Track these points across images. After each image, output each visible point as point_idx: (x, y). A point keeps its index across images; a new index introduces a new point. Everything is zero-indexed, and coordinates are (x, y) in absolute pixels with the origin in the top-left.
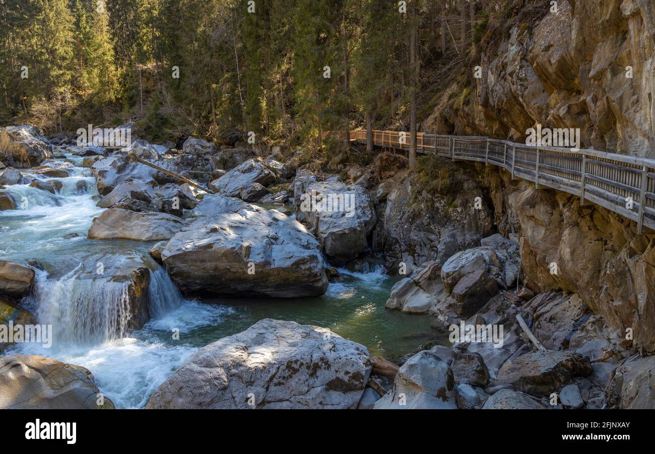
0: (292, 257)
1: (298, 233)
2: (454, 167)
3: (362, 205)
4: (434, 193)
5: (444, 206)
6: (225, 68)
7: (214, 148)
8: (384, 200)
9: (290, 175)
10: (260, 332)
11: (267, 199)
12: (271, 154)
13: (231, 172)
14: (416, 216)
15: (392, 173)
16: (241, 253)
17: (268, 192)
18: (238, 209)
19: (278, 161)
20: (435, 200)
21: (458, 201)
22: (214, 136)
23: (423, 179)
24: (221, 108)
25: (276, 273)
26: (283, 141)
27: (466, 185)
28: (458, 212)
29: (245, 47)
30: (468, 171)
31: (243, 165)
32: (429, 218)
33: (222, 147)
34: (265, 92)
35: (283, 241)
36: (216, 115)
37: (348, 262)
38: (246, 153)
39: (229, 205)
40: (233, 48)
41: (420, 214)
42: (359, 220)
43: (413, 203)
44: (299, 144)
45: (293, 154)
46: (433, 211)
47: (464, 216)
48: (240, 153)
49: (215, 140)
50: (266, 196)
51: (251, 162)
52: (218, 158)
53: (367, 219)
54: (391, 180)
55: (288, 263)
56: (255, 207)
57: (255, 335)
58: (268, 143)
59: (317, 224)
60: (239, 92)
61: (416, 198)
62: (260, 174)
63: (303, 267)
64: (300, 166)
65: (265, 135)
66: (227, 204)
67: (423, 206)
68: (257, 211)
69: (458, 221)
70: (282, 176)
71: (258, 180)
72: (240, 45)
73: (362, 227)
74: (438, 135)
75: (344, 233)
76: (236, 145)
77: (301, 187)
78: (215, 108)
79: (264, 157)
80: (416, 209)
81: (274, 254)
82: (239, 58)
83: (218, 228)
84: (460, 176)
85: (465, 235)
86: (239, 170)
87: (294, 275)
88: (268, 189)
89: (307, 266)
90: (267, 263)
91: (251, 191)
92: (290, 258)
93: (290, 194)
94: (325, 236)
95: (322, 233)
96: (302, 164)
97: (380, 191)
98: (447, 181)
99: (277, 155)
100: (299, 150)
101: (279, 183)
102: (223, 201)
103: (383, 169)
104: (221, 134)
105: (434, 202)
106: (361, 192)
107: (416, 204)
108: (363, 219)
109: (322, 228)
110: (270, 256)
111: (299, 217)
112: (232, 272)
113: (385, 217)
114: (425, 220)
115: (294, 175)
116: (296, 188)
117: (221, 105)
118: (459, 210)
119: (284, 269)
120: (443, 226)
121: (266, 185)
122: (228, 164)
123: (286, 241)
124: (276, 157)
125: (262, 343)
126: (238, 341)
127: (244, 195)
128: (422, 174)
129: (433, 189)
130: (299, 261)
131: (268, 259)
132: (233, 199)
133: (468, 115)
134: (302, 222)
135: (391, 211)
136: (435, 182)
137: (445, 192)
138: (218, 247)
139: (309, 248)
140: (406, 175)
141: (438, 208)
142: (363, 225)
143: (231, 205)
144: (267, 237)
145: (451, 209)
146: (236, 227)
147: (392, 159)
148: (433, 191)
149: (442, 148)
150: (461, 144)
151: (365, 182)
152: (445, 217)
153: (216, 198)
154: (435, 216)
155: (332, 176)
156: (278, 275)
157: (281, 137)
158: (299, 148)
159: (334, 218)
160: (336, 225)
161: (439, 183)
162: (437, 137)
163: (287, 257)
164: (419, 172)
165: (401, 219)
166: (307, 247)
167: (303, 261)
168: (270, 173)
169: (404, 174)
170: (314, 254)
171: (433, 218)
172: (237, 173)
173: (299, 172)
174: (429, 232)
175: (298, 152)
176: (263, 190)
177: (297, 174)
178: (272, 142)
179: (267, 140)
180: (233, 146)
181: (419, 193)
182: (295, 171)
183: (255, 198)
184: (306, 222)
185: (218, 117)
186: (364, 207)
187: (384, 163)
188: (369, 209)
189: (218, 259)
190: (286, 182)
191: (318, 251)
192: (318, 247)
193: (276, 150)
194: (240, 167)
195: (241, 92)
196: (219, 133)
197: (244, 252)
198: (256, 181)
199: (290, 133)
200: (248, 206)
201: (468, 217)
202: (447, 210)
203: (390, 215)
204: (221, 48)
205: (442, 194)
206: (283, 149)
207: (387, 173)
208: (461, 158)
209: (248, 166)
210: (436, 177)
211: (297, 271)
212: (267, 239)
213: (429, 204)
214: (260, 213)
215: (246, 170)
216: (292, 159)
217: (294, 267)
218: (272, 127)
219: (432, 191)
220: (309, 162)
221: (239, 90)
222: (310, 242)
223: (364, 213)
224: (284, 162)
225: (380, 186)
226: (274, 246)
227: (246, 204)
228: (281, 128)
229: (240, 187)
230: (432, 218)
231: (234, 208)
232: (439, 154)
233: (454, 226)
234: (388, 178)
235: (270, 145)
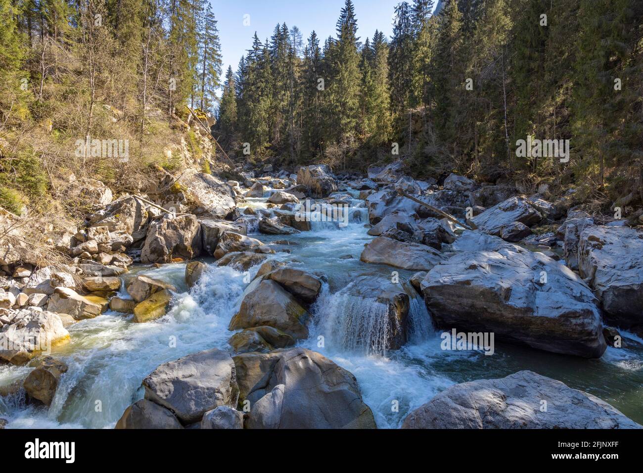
0: (560, 307)
1: (569, 281)
6: (492, 105)
7: (474, 185)
9: (560, 215)
10: (520, 383)
11: (531, 239)
12: (536, 192)
13: (492, 209)
16: (500, 295)
17: (531, 233)
18: (499, 248)
19: (546, 200)
22: (475, 173)
24: (484, 146)
25: (538, 322)
26: (552, 178)
29: (514, 82)
31: (505, 203)
33: (482, 184)
34: (535, 127)
35: (550, 288)
36: (479, 152)
38: (508, 190)
39: (488, 242)
40: (501, 84)
44: (573, 182)
45: (564, 193)
48: (502, 190)
49: (476, 177)
50: (529, 237)
51: (515, 199)
52: (478, 195)
55: (555, 314)
56: (517, 247)
57: (514, 386)
58: (534, 180)
59: (594, 274)
60: (504, 128)
62: (524, 213)
63: (574, 321)
64: (573, 206)
65: (531, 171)
66: (486, 241)
68: (520, 252)
70: (549, 216)
71: (521, 220)
72: (508, 81)
76: (497, 182)
77: (574, 230)
78: (478, 145)
79: (529, 195)
81: (537, 301)
82: (507, 93)
83: (477, 265)
86: (500, 208)
87: (562, 328)
88: (532, 229)
89: (579, 321)
90: (529, 310)
91: (513, 231)
92: (557, 308)
93: (558, 237)
94: (603, 289)
95: (599, 285)
96: (575, 204)
99: (545, 193)
100: (573, 189)
101: (546, 224)
102: (482, 238)
104: (482, 171)
109: (600, 280)
110: (533, 303)
111: (569, 263)
112: (489, 312)
115: (565, 216)
116: (567, 230)
117: (484, 142)
119: (550, 320)
121: (530, 225)
122: (487, 202)
123: (553, 289)
124: (543, 196)
125: (522, 397)
126: (495, 386)
127: (505, 233)
130: (569, 313)
131: (531, 305)
132: (493, 237)
134: (573, 269)
138: (477, 284)
139: (583, 301)
143: (490, 243)
144: (531, 281)
146: (496, 266)
153: (475, 234)
156: (541, 324)
157: (550, 174)
158: (573, 186)
159: (618, 270)
160: (620, 278)
163: (554, 306)
166: (580, 299)
167: (575, 314)
168: (535, 212)
170: (589, 308)
172: (498, 210)
173: (571, 213)
175: (571, 191)
176: (526, 230)
177: (569, 215)
178: (540, 179)
179: (533, 178)
180: (494, 183)
182: (566, 211)
183: (516, 237)
184: (578, 270)
185: (480, 154)
189: (475, 297)
190: (554, 223)
191: (594, 305)
192: (594, 301)
193: (544, 188)
194: (502, 205)
195: (507, 128)
196: (481, 170)
197: (503, 294)
198: (519, 221)
199: (562, 169)
200: (511, 246)
204: (488, 86)
206: (552, 187)
209: (510, 204)
211: (566, 325)
212: (531, 283)
214: (523, 254)
215: (508, 208)
216: (563, 198)
217: (563, 319)
218: (539, 164)
220: (585, 202)
221: (505, 125)
222: (583, 293)
224: (553, 201)
226: (538, 292)
227: (506, 244)
228: (552, 165)
229: (501, 225)
231: (493, 246)
235: (537, 182)
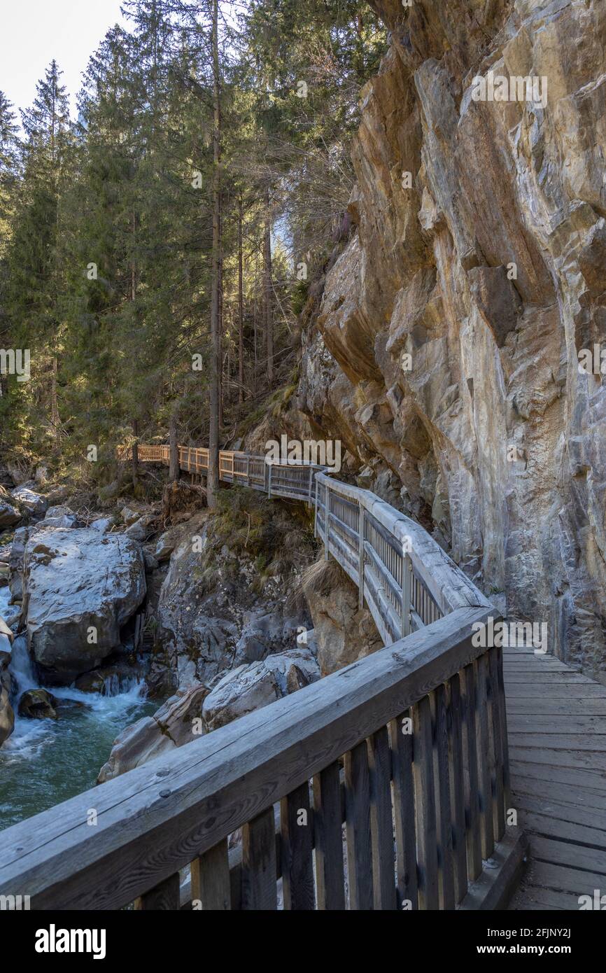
2: (272, 507)
3: (118, 570)
4: (239, 550)
5: (254, 572)
8: (165, 560)
14: (207, 589)
15: (188, 514)
20: (242, 562)
21: (275, 566)
23: (225, 527)
27: (288, 538)
28: (275, 583)
30: (294, 514)
32: (227, 593)
37: (80, 676)
41: (214, 586)
42: (105, 598)
43: (207, 566)
46: (236, 579)
47: (283, 590)
53: (122, 596)
54: (182, 527)
59: (26, 606)
61: (212, 558)
67: (220, 573)
69: (273, 599)
73: (108, 612)
74: (251, 457)
75: (73, 624)
80: (208, 579)
84: (280, 523)
85: (282, 623)
94: (34, 628)
95: (31, 623)
97: (161, 545)
98: (260, 531)
103: (173, 508)
105: (238, 566)
106: (123, 546)
107: (210, 568)
108: (113, 596)
109: (33, 614)
113: (162, 590)
114: (221, 598)
118: (277, 579)
120: (249, 607)
128: (223, 519)
129: (237, 544)
133: (288, 425)
135: (171, 582)
136: (240, 531)
137: (255, 550)
140: (205, 519)
141: (244, 576)
142: (111, 607)
145: (264, 579)
147: (188, 492)
148: (238, 548)
149: (257, 476)
150: (279, 471)
151: (141, 529)
152: (254, 591)
154: (239, 589)
155: (101, 518)
159: (62, 595)
160: (61, 607)
161: (247, 534)
162: (251, 460)
164: (221, 514)
165: (181, 595)
169: (203, 518)
171: (235, 593)
174: (225, 617)
181: (217, 549)
186: (121, 575)
187: (174, 498)
188: (128, 576)
201: (289, 591)
202: (259, 581)
203: (169, 587)
205: (251, 552)
207: (180, 515)
208: (279, 493)
210: (244, 524)
213: (231, 569)
219: (236, 548)
223: (119, 585)
225: (163, 536)
230: (233, 594)
232: (255, 487)
233: (265, 608)
234: (179, 522)
